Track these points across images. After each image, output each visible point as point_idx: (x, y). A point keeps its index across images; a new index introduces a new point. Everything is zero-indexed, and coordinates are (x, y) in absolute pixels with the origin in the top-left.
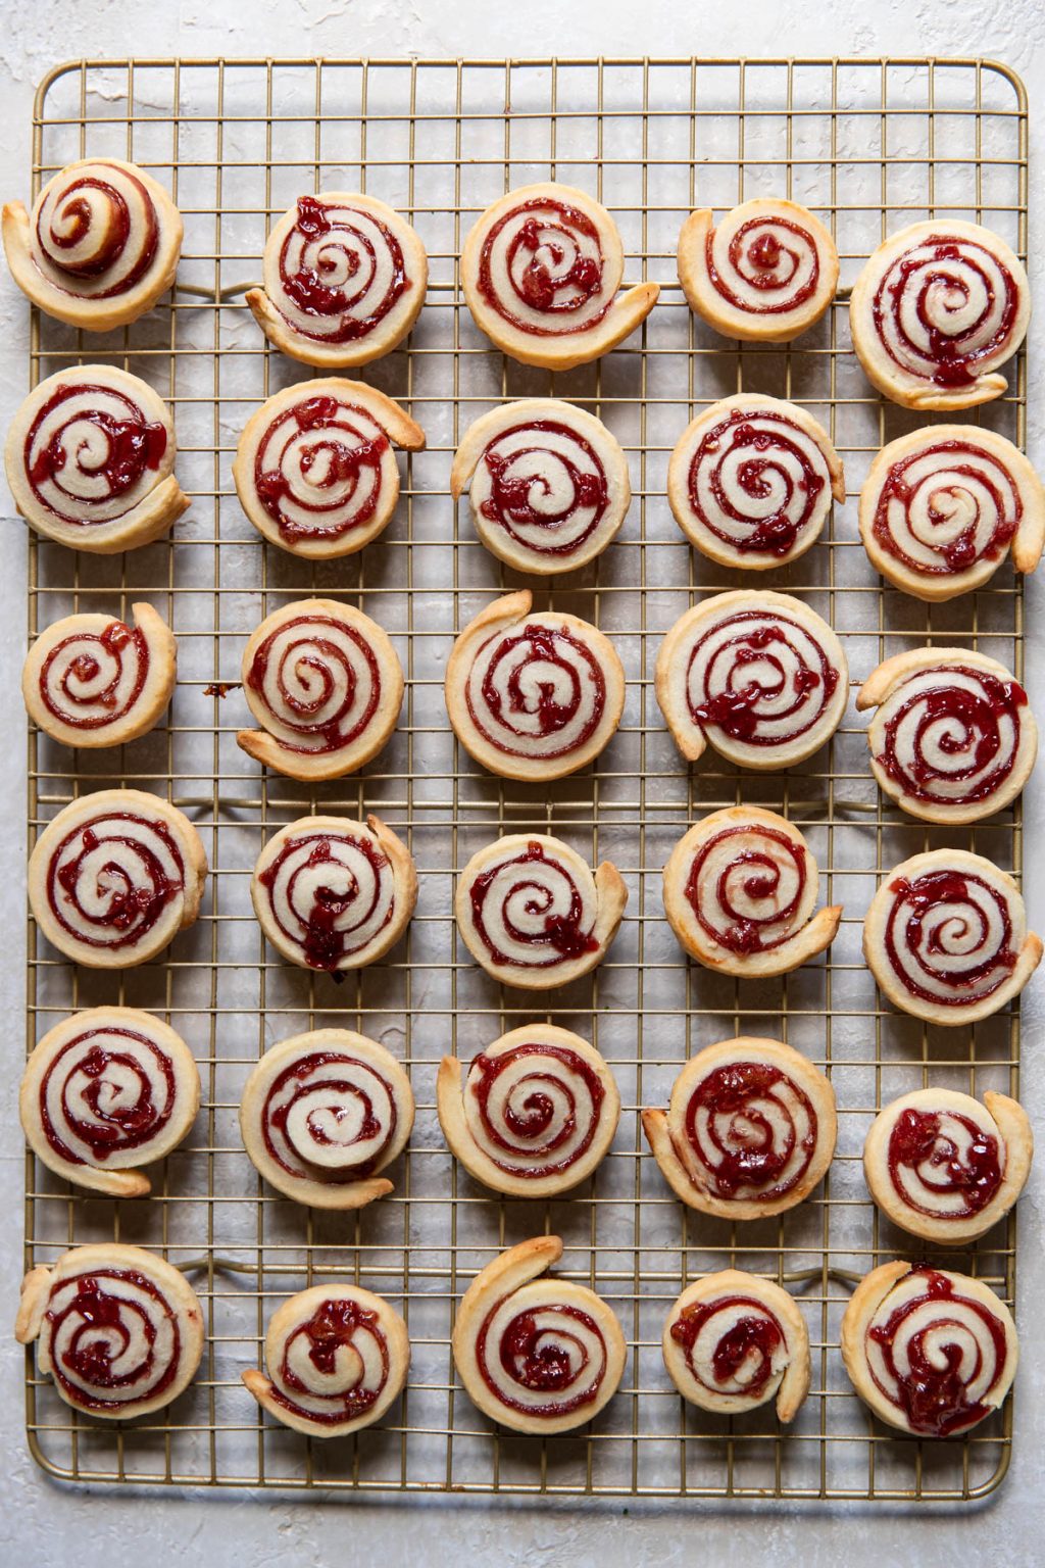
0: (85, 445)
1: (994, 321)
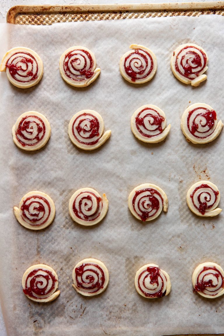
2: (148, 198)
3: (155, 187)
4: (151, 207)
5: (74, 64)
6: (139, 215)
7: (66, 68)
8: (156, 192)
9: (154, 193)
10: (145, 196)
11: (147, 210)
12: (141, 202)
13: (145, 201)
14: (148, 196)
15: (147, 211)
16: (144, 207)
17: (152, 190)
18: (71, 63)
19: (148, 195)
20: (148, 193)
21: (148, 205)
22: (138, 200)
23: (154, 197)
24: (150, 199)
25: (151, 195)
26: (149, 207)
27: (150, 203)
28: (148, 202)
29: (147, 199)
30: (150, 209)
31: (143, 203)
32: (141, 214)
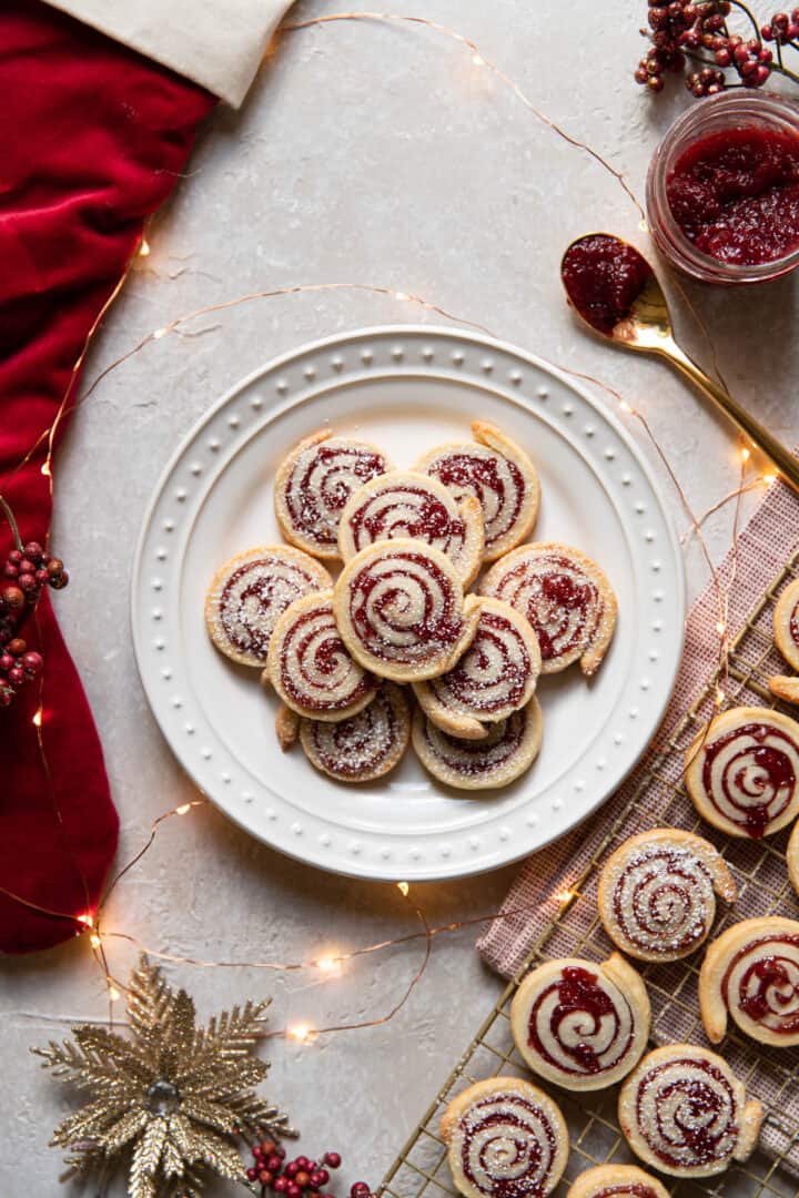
0: (577, 1029)
1: (432, 584)
2: (752, 756)
3: (762, 716)
4: (768, 787)
5: (391, 610)
6: (736, 822)
7: (362, 629)
8: (773, 732)
9: (764, 737)
10: (739, 755)
11: (758, 799)
12: (731, 777)
13: (745, 769)
14: (748, 751)
15: (759, 803)
16: (744, 791)
17: (757, 727)
18: (377, 610)
19: (747, 747)
20: (747, 741)
21: (758, 781)
22: (721, 774)
23: (770, 750)
24: (760, 761)
25: (756, 744)
26: (763, 786)
27: (761, 772)
28: (755, 771)
29: (748, 761)
30: (768, 792)
31: (739, 779)
32: (742, 817)
